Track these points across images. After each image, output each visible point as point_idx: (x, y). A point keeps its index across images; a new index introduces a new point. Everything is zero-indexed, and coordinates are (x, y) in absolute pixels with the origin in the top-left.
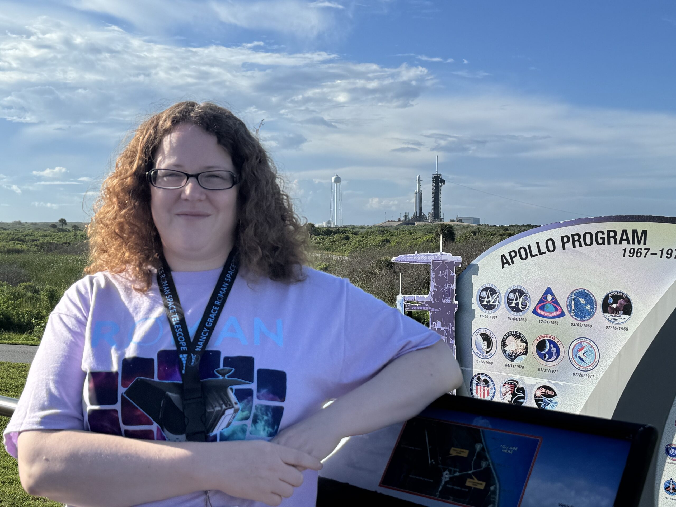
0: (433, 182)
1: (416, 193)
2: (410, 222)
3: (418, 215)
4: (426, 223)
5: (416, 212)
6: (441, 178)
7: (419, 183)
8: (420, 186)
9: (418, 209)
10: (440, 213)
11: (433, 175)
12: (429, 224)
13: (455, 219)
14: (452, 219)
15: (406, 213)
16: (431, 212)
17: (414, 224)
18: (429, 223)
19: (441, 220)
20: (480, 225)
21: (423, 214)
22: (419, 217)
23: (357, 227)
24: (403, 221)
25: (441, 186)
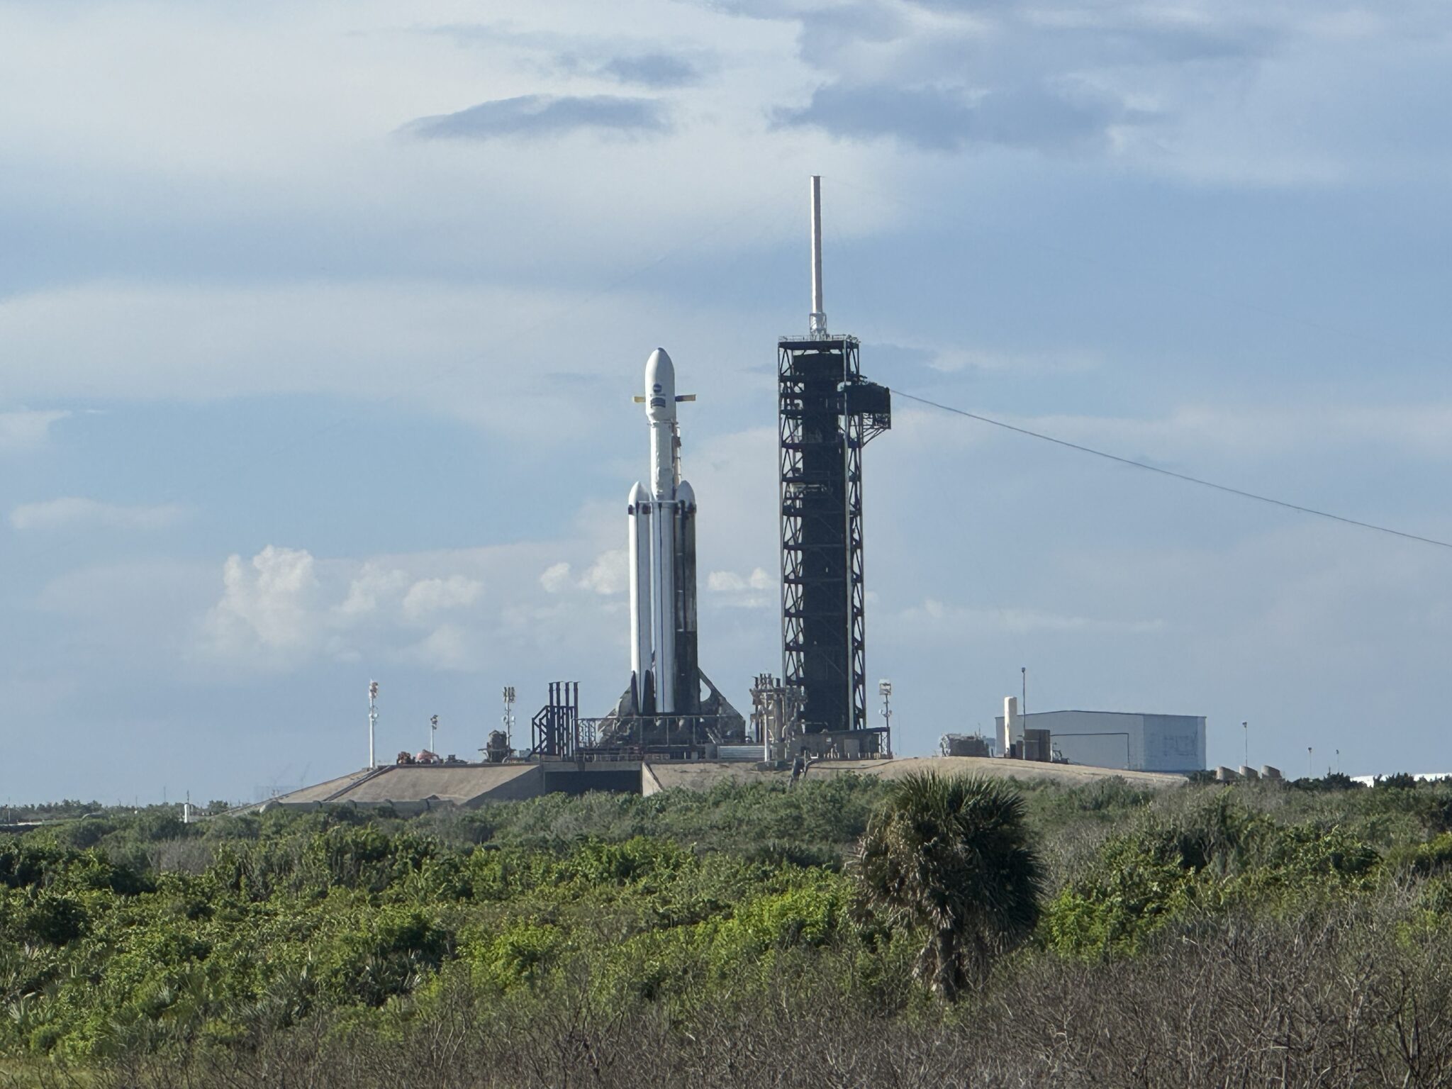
0: (790, 413)
1: (642, 509)
2: (600, 764)
3: (664, 703)
4: (742, 774)
5: (649, 678)
6: (855, 377)
7: (667, 422)
8: (671, 445)
9: (662, 644)
10: (860, 679)
11: (786, 345)
12: (769, 777)
13: (989, 733)
14: (965, 732)
15: (554, 689)
16: (778, 674)
17: (634, 782)
18: (763, 768)
19: (869, 743)
20: (1209, 777)
21: (705, 694)
22: (670, 719)
23: (127, 825)
24: (528, 758)
25: (857, 445)
